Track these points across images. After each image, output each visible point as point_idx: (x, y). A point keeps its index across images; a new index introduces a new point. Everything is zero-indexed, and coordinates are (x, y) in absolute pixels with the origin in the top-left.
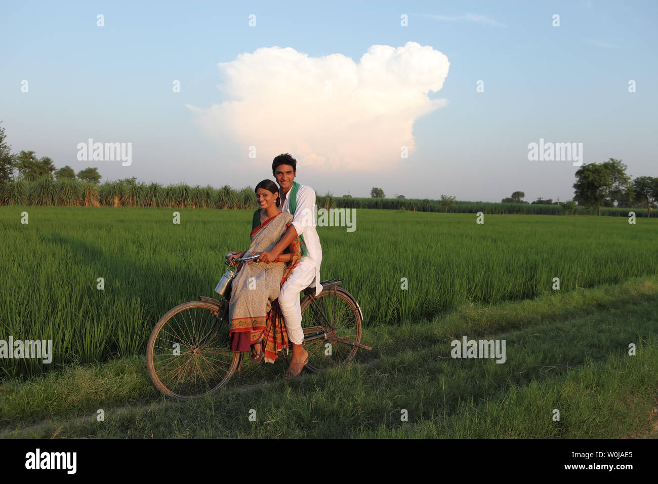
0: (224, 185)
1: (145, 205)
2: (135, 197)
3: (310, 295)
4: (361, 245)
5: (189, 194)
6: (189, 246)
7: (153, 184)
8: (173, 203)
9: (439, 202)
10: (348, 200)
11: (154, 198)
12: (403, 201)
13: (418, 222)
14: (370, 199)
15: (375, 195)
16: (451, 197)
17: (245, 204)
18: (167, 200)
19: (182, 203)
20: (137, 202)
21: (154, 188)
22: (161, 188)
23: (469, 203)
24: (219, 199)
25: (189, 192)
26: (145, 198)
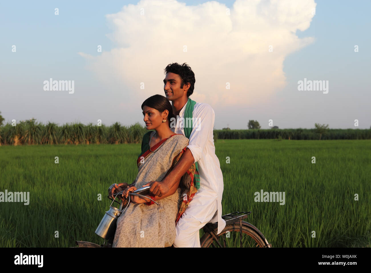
0: (114, 123)
1: (43, 143)
2: (34, 136)
3: (212, 233)
4: (249, 172)
5: (83, 131)
6: (80, 178)
7: (50, 124)
8: (69, 140)
9: (312, 130)
10: (228, 132)
11: (51, 137)
12: (279, 131)
13: (298, 149)
14: (248, 130)
15: (252, 127)
16: (324, 125)
17: (135, 138)
18: (63, 137)
19: (77, 140)
20: (35, 140)
21: (51, 127)
22: (57, 127)
23: (340, 130)
24: (111, 135)
25: (83, 129)
26: (43, 136)
